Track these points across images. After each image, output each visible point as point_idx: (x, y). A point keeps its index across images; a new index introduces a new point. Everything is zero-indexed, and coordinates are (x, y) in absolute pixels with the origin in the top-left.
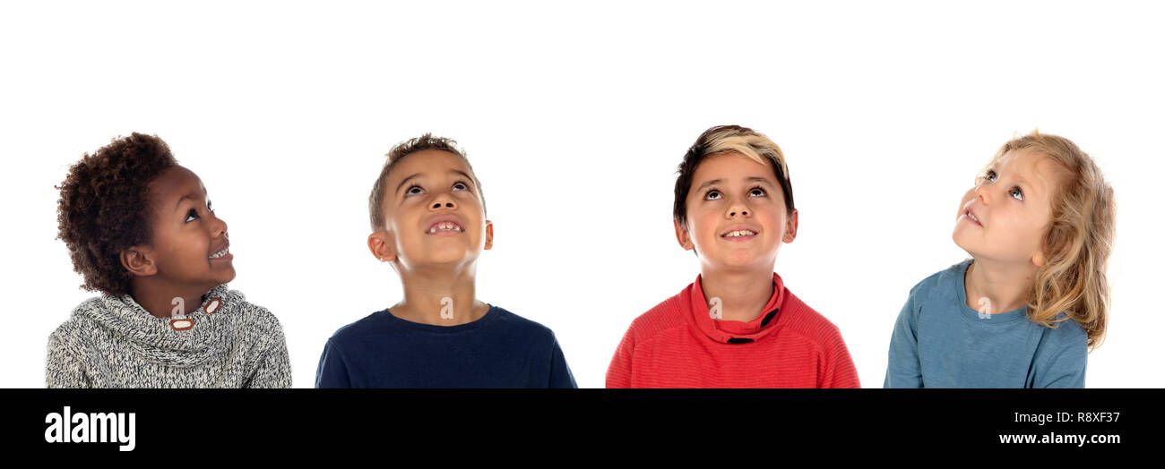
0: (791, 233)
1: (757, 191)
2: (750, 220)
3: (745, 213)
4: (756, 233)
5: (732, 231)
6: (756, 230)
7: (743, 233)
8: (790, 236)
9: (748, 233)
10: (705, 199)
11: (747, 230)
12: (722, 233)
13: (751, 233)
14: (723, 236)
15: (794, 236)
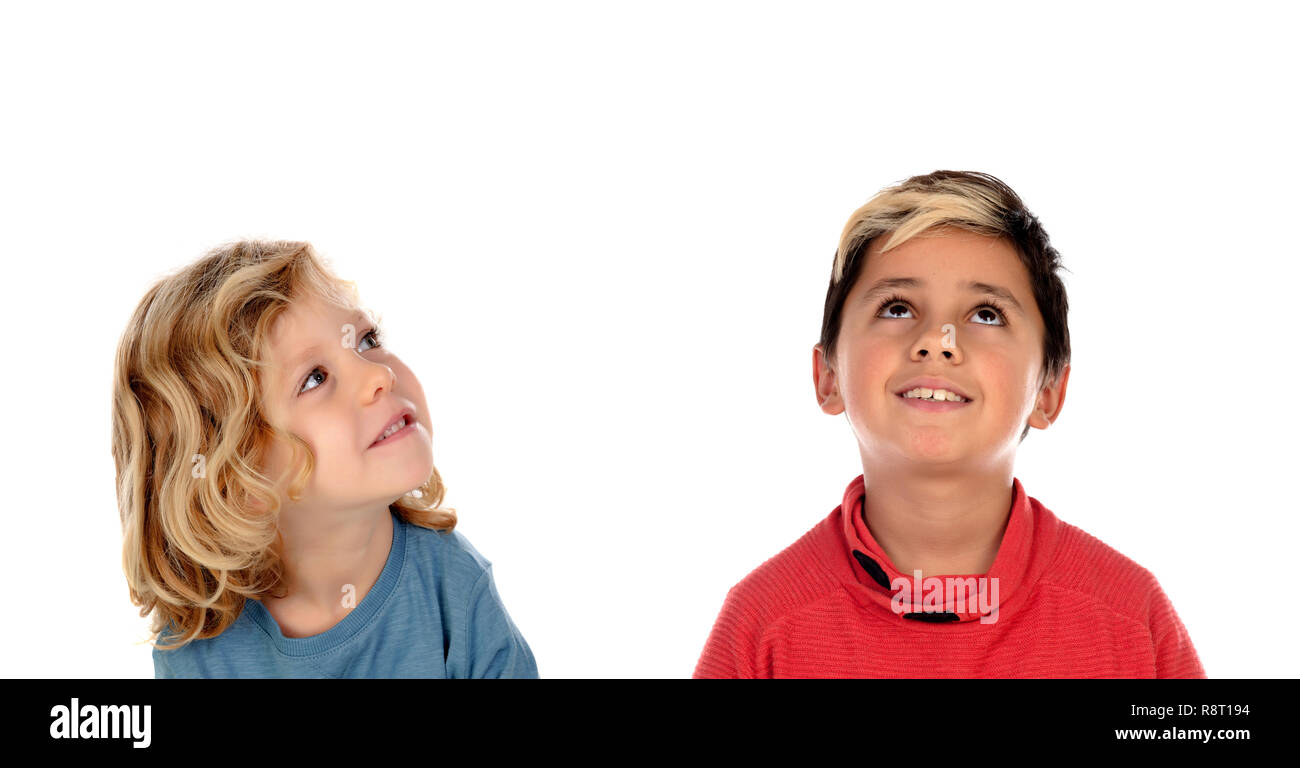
0: (1047, 411)
1: (986, 311)
2: (957, 371)
3: (948, 355)
4: (967, 400)
5: (919, 387)
6: (969, 393)
7: (940, 395)
8: (1045, 417)
9: (951, 397)
10: (879, 315)
11: (948, 390)
12: (900, 387)
13: (958, 399)
14: (901, 395)
15: (1052, 418)
